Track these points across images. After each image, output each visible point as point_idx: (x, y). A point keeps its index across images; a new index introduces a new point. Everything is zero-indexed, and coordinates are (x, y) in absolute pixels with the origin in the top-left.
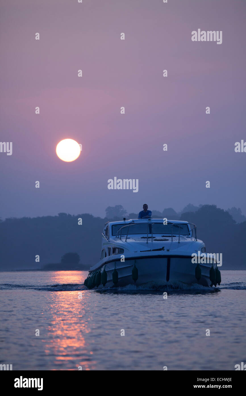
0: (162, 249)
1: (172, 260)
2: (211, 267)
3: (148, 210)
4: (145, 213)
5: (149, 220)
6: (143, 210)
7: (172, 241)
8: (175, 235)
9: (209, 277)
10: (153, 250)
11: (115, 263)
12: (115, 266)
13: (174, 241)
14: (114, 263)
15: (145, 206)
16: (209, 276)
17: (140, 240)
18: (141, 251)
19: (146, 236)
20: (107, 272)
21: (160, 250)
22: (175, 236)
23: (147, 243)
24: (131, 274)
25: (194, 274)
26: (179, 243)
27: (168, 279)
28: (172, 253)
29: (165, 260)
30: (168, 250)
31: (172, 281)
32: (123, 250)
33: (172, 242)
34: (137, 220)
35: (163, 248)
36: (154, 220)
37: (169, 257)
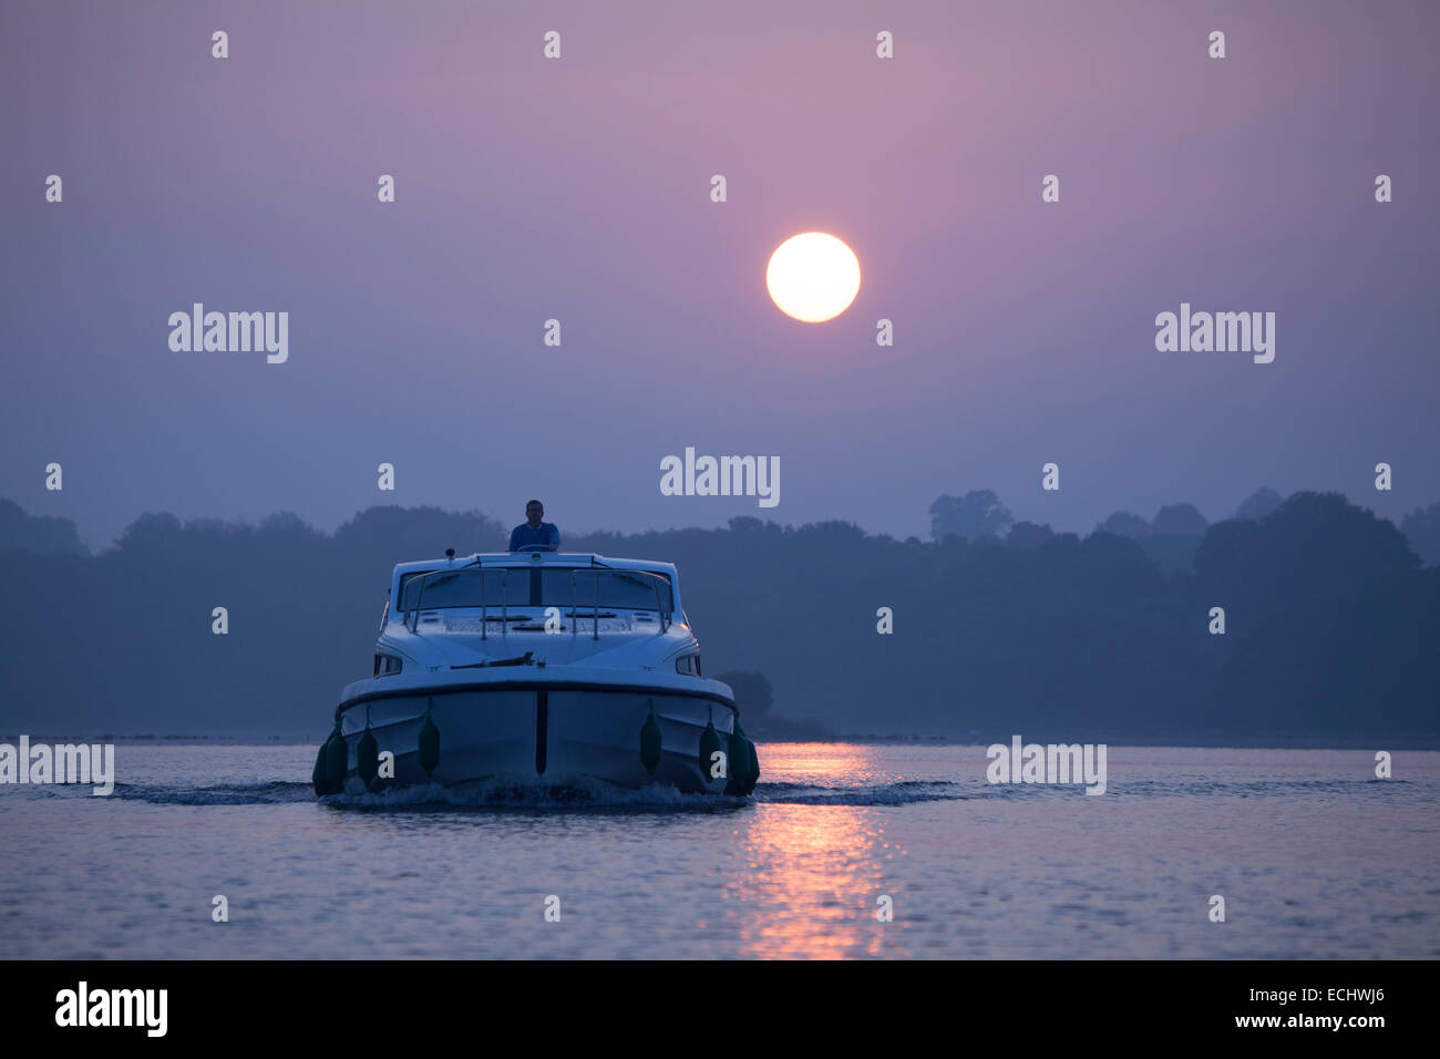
0: (525, 660)
1: (555, 699)
2: (705, 725)
3: (543, 520)
4: (536, 533)
5: (534, 556)
6: (525, 520)
7: (575, 631)
8: (612, 611)
9: (696, 758)
10: (493, 664)
11: (369, 707)
12: (368, 716)
13: (580, 633)
14: (363, 706)
15: (535, 509)
16: (698, 755)
17: (466, 630)
18: (455, 665)
19: (500, 615)
20: (347, 740)
21: (518, 662)
22: (613, 616)
23: (484, 638)
24: (417, 748)
25: (638, 748)
26: (596, 638)
27: (541, 767)
28: (553, 673)
29: (531, 699)
30: (541, 665)
31: (556, 772)
32: (400, 662)
33: (574, 636)
34: (500, 557)
35: (528, 655)
36: (563, 557)
37: (543, 690)
